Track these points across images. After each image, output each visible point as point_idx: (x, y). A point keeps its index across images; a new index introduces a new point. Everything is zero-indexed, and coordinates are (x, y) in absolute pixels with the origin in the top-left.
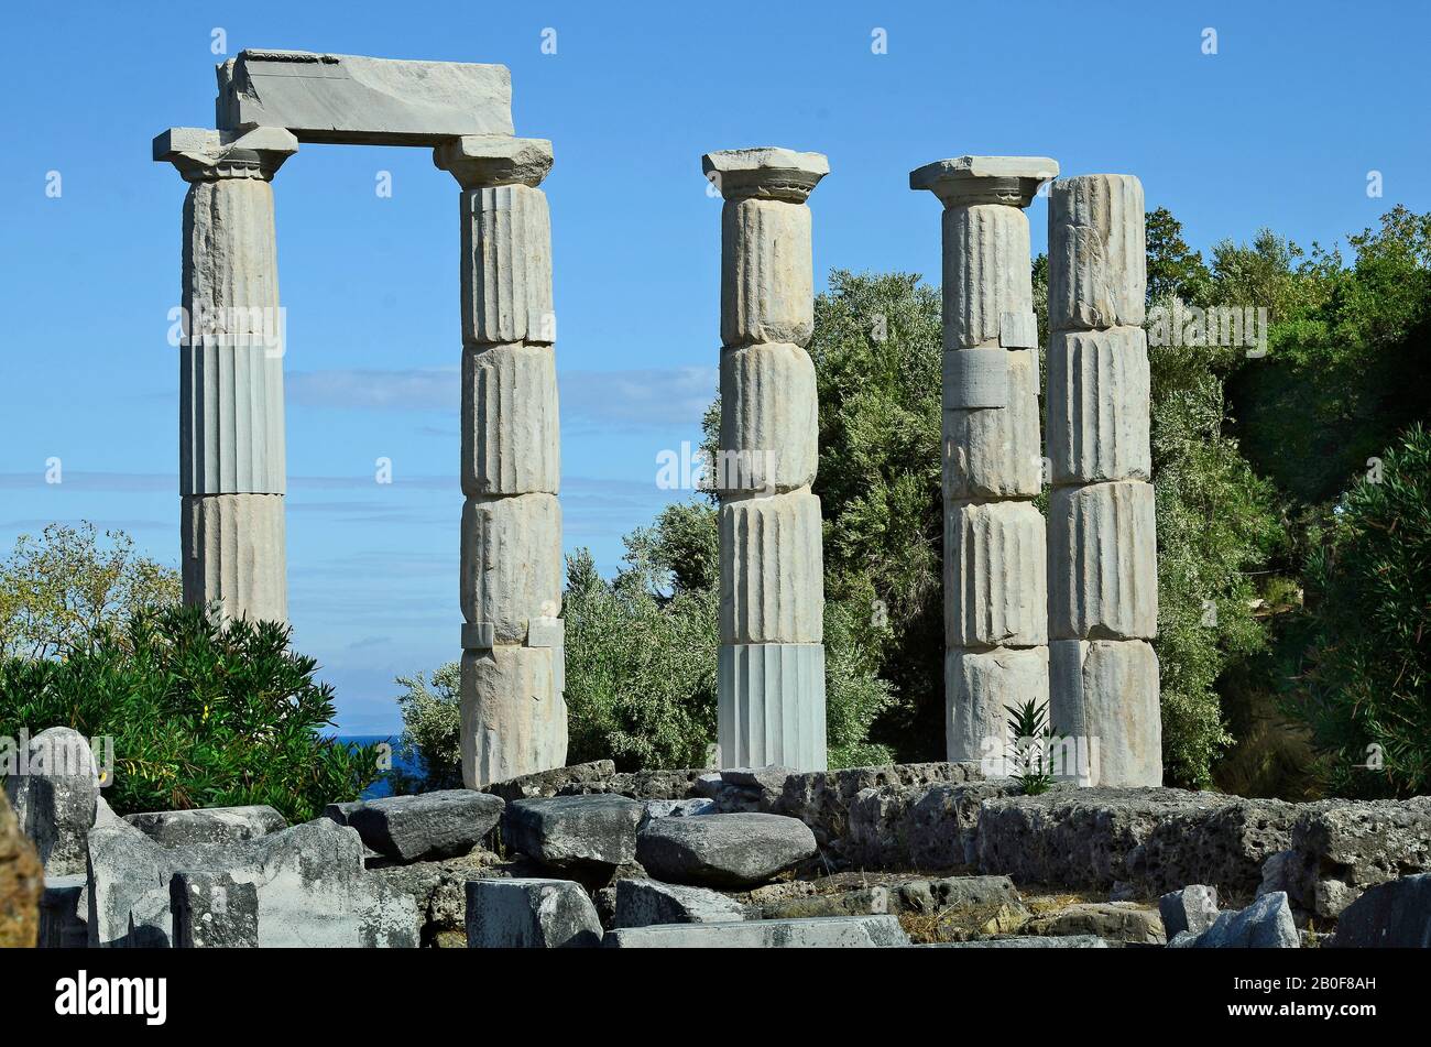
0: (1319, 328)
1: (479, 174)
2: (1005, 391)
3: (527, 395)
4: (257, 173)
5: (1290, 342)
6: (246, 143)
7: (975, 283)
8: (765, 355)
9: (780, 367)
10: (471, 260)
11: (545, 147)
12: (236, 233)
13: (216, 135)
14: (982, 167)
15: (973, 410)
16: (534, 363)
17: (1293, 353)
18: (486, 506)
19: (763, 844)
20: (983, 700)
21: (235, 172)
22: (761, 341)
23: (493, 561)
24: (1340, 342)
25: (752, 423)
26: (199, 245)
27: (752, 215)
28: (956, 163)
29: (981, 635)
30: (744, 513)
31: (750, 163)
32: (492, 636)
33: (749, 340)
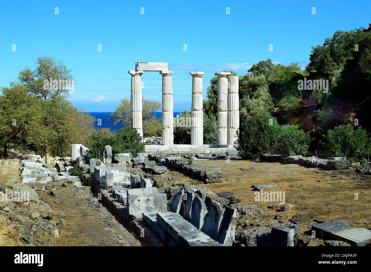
0: (280, 79)
1: (164, 75)
2: (224, 99)
3: (169, 100)
4: (139, 75)
5: (276, 81)
6: (138, 72)
7: (221, 87)
8: (197, 95)
9: (198, 96)
10: (163, 84)
11: (172, 72)
12: (137, 82)
13: (135, 71)
14: (222, 73)
15: (221, 101)
16: (170, 96)
17: (276, 82)
18: (165, 112)
19: (162, 170)
20: (221, 134)
21: (137, 75)
22: (196, 93)
23: (165, 119)
24: (282, 81)
25: (195, 102)
26: (133, 83)
27: (195, 79)
28: (219, 73)
29: (221, 127)
30: (194, 113)
31: (195, 73)
32: (165, 127)
33: (195, 93)
